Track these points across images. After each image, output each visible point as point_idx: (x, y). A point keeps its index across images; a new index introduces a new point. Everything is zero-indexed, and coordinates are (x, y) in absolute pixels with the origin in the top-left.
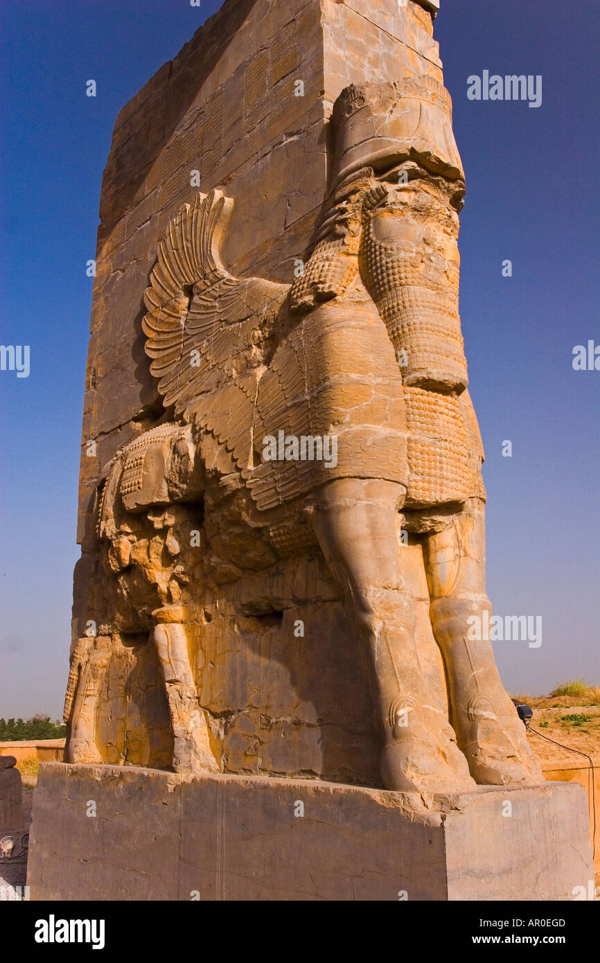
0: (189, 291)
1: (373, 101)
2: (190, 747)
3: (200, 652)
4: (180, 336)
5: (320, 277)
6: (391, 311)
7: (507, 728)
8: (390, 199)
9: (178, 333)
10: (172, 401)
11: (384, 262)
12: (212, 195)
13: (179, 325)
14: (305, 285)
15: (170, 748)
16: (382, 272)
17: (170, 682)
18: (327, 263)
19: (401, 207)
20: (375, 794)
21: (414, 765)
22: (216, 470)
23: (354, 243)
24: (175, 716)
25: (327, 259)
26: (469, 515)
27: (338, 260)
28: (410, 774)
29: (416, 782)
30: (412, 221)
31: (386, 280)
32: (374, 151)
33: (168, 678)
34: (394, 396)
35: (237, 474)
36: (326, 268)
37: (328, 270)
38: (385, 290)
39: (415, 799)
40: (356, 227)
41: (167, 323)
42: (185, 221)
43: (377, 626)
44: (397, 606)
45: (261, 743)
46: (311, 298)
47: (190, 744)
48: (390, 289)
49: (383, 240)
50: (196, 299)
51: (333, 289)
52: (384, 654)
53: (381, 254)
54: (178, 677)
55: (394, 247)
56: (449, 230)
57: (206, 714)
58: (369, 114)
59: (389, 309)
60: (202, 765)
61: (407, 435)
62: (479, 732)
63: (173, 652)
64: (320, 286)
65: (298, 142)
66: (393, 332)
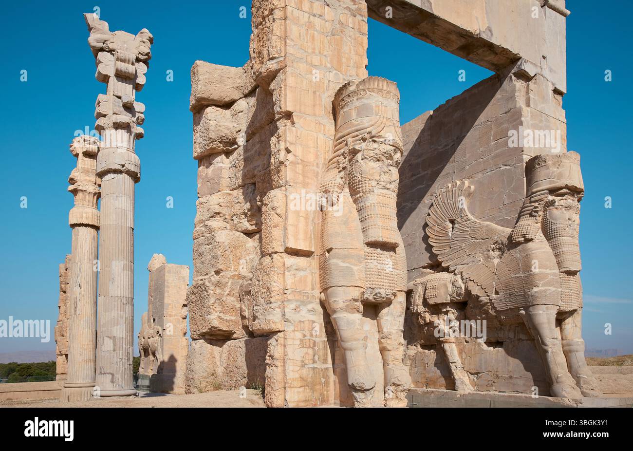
0: (452, 222)
1: (550, 163)
2: (463, 383)
3: (464, 353)
4: (449, 239)
5: (527, 232)
6: (555, 246)
7: (591, 381)
8: (556, 204)
9: (448, 238)
10: (447, 265)
11: (553, 228)
12: (463, 183)
13: (448, 235)
14: (520, 234)
15: (454, 384)
16: (552, 231)
17: (452, 363)
18: (529, 227)
19: (560, 207)
20: (550, 398)
21: (565, 391)
22: (477, 295)
23: (540, 219)
24: (455, 373)
25: (529, 225)
26: (578, 313)
27: (534, 226)
28: (564, 393)
29: (566, 395)
30: (565, 212)
31: (553, 234)
32: (551, 184)
33: (450, 361)
34: (556, 277)
35: (488, 298)
36: (529, 229)
37: (530, 230)
38: (552, 238)
39: (566, 400)
40: (541, 213)
41: (441, 233)
42: (449, 191)
43: (550, 350)
44: (556, 344)
45: (494, 382)
46: (523, 239)
47: (462, 382)
48: (555, 237)
49: (553, 219)
50: (456, 225)
51: (532, 237)
52: (552, 358)
53: (552, 224)
54: (455, 361)
55: (558, 223)
56: (577, 213)
57: (467, 373)
58: (548, 168)
59: (554, 245)
60: (468, 389)
61: (560, 290)
62: (581, 382)
63: (453, 353)
64: (527, 236)
65: (509, 169)
66: (556, 253)
